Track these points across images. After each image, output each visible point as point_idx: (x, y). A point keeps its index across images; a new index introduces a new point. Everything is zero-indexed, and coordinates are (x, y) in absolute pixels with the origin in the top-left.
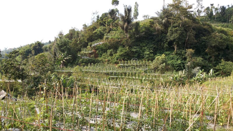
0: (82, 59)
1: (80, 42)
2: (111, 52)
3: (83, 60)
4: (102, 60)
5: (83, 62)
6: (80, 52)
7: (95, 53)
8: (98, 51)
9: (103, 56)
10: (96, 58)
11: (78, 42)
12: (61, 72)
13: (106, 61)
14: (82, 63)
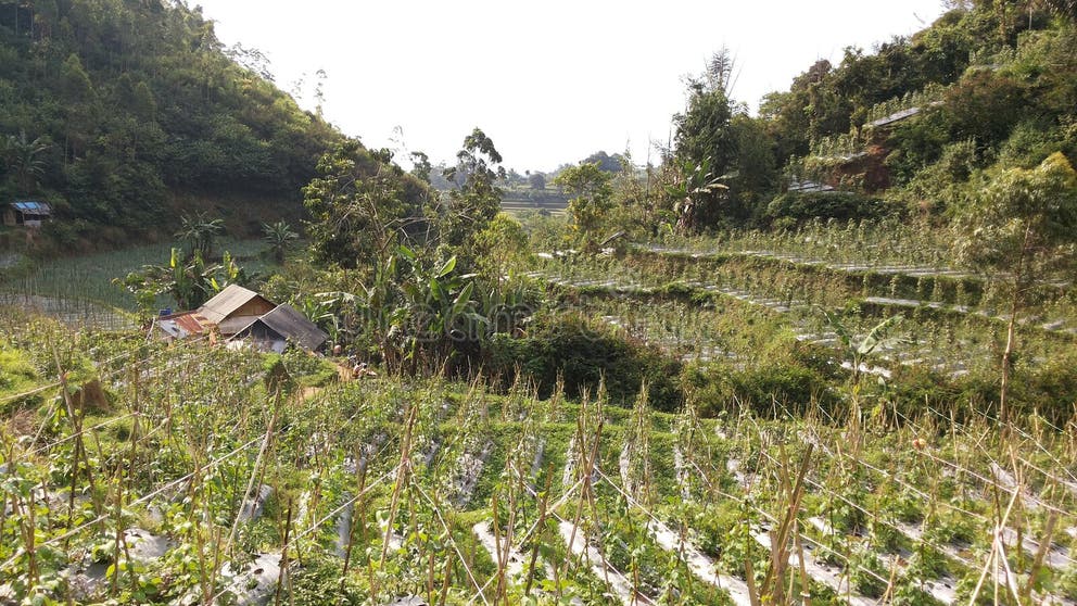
0: (785, 195)
1: (818, 104)
2: (963, 156)
3: (790, 201)
4: (900, 204)
5: (784, 212)
6: (796, 159)
7: (880, 161)
8: (895, 153)
9: (913, 184)
10: (873, 191)
11: (810, 107)
12: (648, 255)
13: (922, 211)
14: (781, 216)
